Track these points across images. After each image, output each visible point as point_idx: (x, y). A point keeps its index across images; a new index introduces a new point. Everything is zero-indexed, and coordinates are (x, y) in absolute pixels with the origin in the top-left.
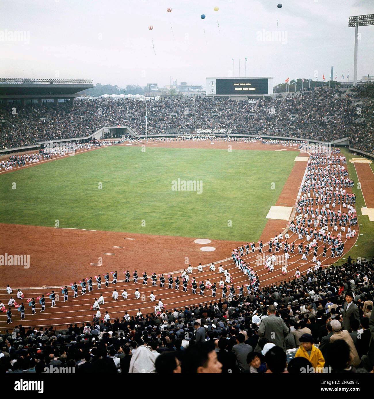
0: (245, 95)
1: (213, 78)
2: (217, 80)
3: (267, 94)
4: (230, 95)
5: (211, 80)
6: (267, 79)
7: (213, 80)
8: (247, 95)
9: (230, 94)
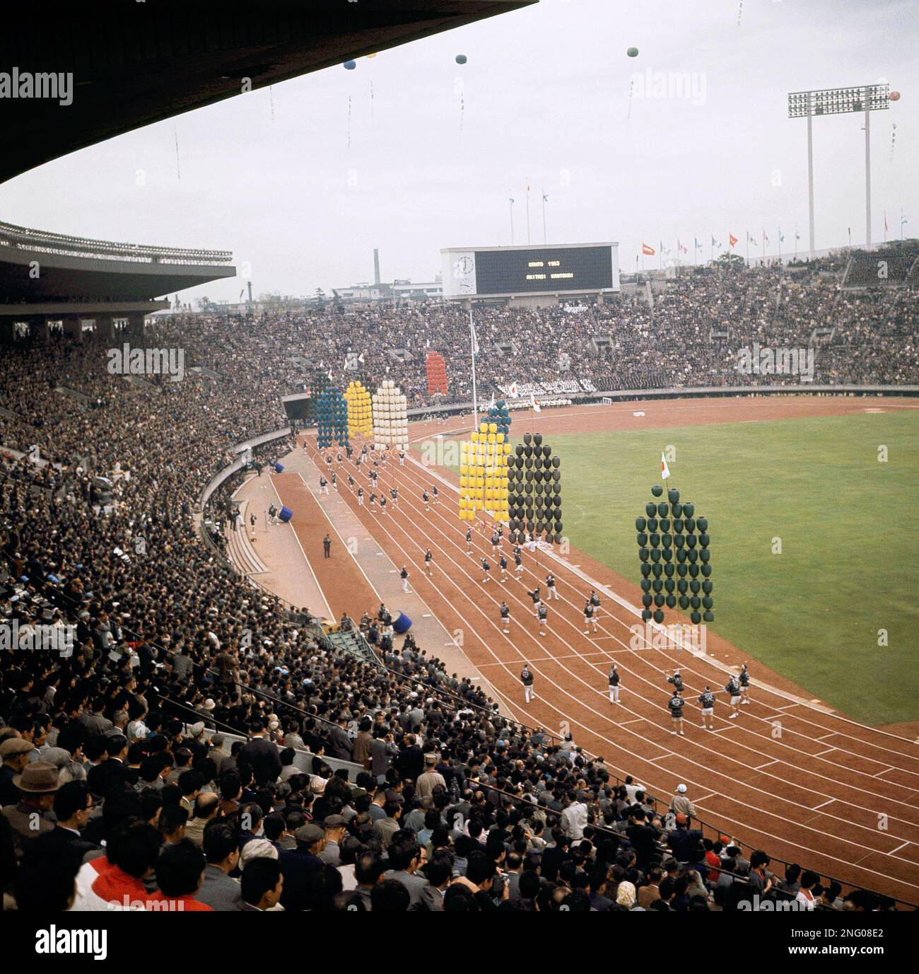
0: (553, 293)
1: (465, 250)
2: (476, 253)
3: (611, 287)
4: (513, 295)
5: (462, 255)
6: (610, 247)
7: (468, 255)
8: (556, 293)
9: (513, 292)
